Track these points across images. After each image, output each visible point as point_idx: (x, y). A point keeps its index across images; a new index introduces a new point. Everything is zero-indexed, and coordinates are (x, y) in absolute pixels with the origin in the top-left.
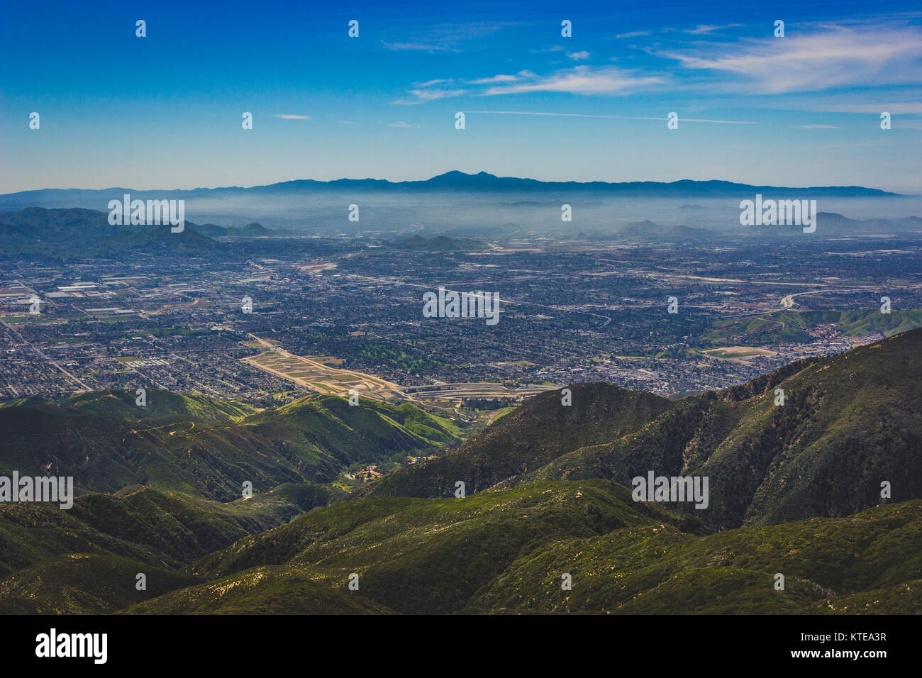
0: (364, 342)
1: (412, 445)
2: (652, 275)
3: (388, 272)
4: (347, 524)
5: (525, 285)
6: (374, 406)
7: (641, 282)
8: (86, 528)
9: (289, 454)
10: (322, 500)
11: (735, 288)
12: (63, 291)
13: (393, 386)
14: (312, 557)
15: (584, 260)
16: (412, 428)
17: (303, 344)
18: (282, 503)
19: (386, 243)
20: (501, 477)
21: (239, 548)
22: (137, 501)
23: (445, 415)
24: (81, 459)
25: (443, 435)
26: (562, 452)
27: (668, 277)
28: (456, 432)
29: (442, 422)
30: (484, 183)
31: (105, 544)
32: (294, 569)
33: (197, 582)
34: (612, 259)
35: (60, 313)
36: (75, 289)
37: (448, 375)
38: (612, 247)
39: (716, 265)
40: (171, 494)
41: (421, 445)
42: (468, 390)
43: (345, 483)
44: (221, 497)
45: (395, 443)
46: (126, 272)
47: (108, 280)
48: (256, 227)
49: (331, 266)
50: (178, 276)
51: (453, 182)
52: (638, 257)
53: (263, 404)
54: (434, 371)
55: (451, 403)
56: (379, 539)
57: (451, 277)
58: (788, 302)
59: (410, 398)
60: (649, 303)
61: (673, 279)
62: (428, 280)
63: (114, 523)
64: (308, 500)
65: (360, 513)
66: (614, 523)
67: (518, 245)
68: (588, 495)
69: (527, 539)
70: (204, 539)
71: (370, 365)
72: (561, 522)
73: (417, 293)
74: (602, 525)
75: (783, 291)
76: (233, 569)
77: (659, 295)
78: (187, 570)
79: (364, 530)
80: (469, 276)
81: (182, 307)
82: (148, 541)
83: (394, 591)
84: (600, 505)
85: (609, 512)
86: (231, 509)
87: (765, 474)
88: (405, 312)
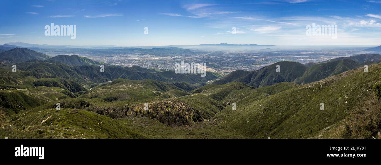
0: (211, 64)
1: (217, 78)
2: (247, 56)
3: (214, 56)
4: (208, 88)
5: (231, 57)
6: (212, 73)
7: (246, 57)
8: (176, 86)
10: (205, 85)
11: (257, 57)
12: (174, 57)
13: (214, 70)
14: (204, 92)
16: (217, 76)
18: (200, 85)
19: (214, 52)
20: (228, 82)
21: (194, 90)
22: (182, 84)
23: (221, 74)
24: (175, 78)
25: (221, 77)
26: (236, 78)
27: (249, 56)
28: (222, 76)
29: (221, 75)
30: (226, 44)
31: (178, 89)
32: (201, 93)
33: (189, 94)
34: (242, 54)
35: (174, 60)
36: (175, 57)
37: (221, 69)
38: (242, 53)
39: (255, 55)
40: (186, 83)
41: (218, 78)
42: (224, 71)
43: (208, 82)
44: (192, 83)
45: (214, 77)
46: (181, 55)
47: (179, 56)
48: (198, 50)
49: (207, 55)
50: (188, 56)
51: (222, 44)
52: (246, 54)
54: (220, 68)
55: (222, 72)
56: (212, 90)
57: (222, 56)
58: (264, 59)
59: (216, 72)
60: (247, 60)
61: (250, 57)
62: (219, 56)
63: (179, 86)
64: (203, 85)
65: (210, 86)
66: (243, 88)
67: (230, 52)
68: (239, 84)
69: (232, 90)
70: (190, 89)
71: (212, 67)
72: (236, 88)
73: (218, 58)
74: (241, 88)
75: (263, 58)
76: (194, 93)
77: (248, 58)
78: (188, 93)
79: (210, 89)
80: (224, 56)
81: (188, 60)
82: (183, 89)
83: (214, 97)
84: (241, 86)
85: (242, 86)
86: (194, 85)
87: (261, 80)
88: (216, 61)
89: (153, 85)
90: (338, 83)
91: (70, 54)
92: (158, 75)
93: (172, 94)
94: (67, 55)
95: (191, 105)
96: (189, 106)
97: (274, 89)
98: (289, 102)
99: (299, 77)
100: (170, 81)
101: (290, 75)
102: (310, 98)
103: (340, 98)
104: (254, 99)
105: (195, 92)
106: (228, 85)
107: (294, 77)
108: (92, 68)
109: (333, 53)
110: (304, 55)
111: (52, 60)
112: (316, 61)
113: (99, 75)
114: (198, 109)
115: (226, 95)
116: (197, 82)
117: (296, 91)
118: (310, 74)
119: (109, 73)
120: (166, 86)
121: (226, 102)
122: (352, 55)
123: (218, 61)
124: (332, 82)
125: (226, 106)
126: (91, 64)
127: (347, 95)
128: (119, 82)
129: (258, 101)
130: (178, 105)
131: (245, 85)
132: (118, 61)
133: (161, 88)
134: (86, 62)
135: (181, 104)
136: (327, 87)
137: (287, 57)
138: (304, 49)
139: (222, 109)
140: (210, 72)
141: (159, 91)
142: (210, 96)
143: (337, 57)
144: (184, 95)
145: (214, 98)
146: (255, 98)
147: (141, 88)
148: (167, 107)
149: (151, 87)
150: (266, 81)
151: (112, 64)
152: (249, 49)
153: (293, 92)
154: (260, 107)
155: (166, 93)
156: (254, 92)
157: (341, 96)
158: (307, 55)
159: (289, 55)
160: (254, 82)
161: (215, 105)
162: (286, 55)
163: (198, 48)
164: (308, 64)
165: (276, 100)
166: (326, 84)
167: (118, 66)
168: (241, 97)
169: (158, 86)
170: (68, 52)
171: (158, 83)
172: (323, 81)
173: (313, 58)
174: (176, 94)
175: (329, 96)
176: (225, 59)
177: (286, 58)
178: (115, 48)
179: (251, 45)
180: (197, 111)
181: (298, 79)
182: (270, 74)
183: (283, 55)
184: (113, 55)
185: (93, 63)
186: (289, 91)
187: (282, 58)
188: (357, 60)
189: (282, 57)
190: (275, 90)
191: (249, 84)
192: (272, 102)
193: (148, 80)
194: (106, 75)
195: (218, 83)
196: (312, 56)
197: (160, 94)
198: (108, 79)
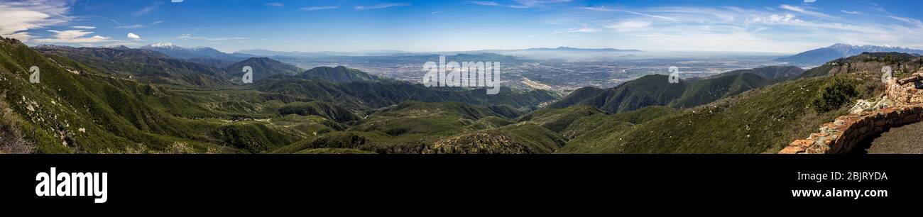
0: (544, 79)
1: (553, 98)
2: (599, 66)
3: (549, 65)
4: (541, 114)
5: (575, 68)
6: (546, 91)
7: (597, 67)
8: (493, 112)
9: (530, 100)
10: (536, 109)
11: (615, 68)
13: (550, 87)
14: (534, 120)
15: (587, 63)
16: (553, 95)
17: (533, 79)
18: (529, 109)
19: (549, 60)
20: (571, 105)
21: (521, 117)
22: (502, 107)
25: (559, 97)
26: (582, 100)
28: (562, 96)
29: (559, 94)
30: (568, 49)
31: (496, 115)
32: (531, 122)
33: (513, 123)
34: (592, 63)
37: (560, 85)
38: (592, 61)
39: (610, 64)
40: (508, 106)
41: (555, 99)
42: (564, 88)
43: (541, 105)
44: (517, 107)
45: (550, 98)
48: (524, 57)
49: (538, 64)
50: (510, 65)
51: (562, 48)
52: (597, 63)
53: (525, 90)
54: (558, 84)
55: (561, 91)
56: (547, 116)
57: (561, 66)
58: (624, 71)
59: (553, 89)
60: (599, 71)
61: (603, 67)
62: (556, 66)
63: (497, 111)
64: (533, 109)
65: (544, 111)
66: (592, 114)
67: (574, 60)
68: (588, 108)
69: (576, 117)
70: (514, 115)
71: (545, 83)
72: (584, 114)
73: (555, 69)
75: (623, 69)
76: (520, 121)
78: (511, 121)
79: (544, 115)
80: (564, 66)
82: (503, 115)
83: (550, 126)
84: (590, 110)
85: (592, 111)
86: (518, 110)
87: (620, 103)
88: (552, 73)
89: (458, 110)
90: (736, 108)
91: (334, 66)
92: (467, 95)
93: (487, 123)
94: (329, 66)
95: (517, 138)
96: (513, 141)
97: (639, 115)
98: (664, 134)
99: (676, 98)
100: (484, 104)
101: (663, 95)
102: (695, 129)
103: (739, 130)
104: (609, 130)
105: (522, 120)
106: (570, 109)
107: (669, 99)
108: (366, 85)
109: (727, 63)
110: (684, 65)
111: (306, 74)
112: (701, 74)
113: (377, 96)
114: (528, 145)
115: (568, 124)
116: (524, 106)
117: (675, 118)
118: (692, 95)
119: (394, 93)
120: (478, 111)
122: (757, 66)
123: (555, 73)
124: (727, 106)
125: (568, 140)
126: (365, 79)
127: (749, 125)
128: (408, 105)
129: (617, 134)
130: (498, 140)
131: (596, 109)
132: (406, 74)
133: (471, 114)
134: (358, 76)
135: (503, 138)
136: (719, 113)
137: (658, 68)
138: (685, 57)
139: (563, 144)
140: (543, 90)
141: (468, 118)
142: (544, 126)
143: (734, 69)
144: (506, 124)
145: (551, 129)
146: (611, 129)
147: (442, 114)
148: (481, 142)
149: (457, 112)
150: (627, 105)
151: (397, 79)
152: (601, 55)
153: (670, 120)
154: (620, 142)
155: (478, 121)
156: (609, 120)
157: (740, 126)
158: (688, 65)
159: (662, 65)
160: (609, 106)
161: (553, 139)
162: (657, 65)
163: (526, 54)
164: (690, 80)
165: (643, 132)
166: (717, 108)
167: (406, 82)
168: (591, 128)
169: (466, 110)
170: (330, 62)
171: (466, 106)
172: (714, 105)
173: (697, 70)
174: (494, 122)
175: (723, 127)
176: (566, 70)
177: (657, 70)
178: (400, 54)
179: (605, 50)
180: (525, 147)
181: (675, 102)
182: (633, 94)
183: (653, 65)
184: (398, 65)
185: (369, 77)
186: (662, 119)
187: (652, 70)
188: (763, 75)
189: (651, 68)
190: (641, 117)
191: (602, 108)
192: (637, 134)
193: (451, 102)
194: (389, 95)
195: (555, 106)
196: (695, 67)
197: (469, 123)
198: (391, 102)
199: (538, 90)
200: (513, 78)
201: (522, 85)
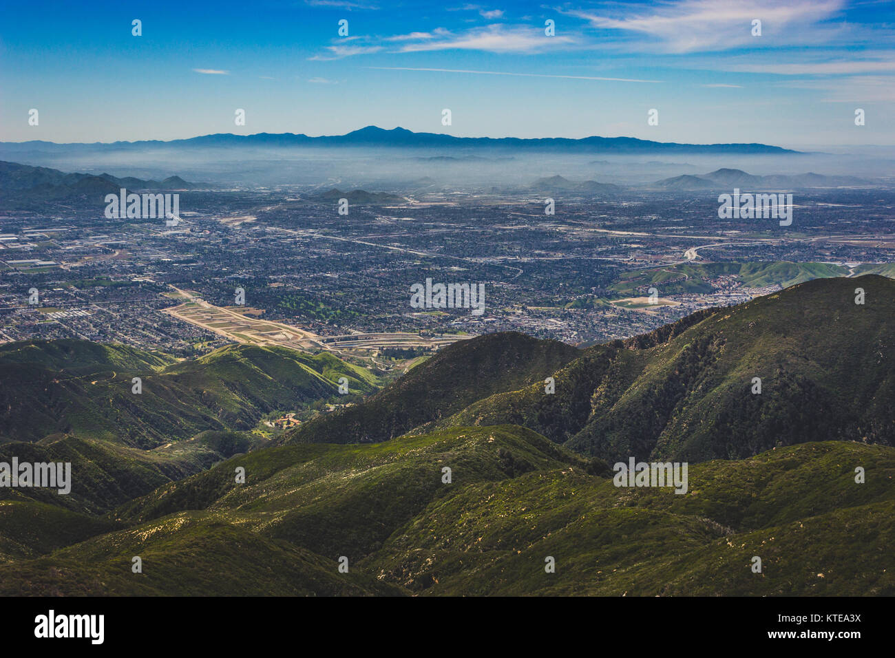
0: (283, 293)
1: (329, 393)
2: (562, 228)
3: (306, 225)
4: (266, 470)
5: (440, 238)
6: (293, 356)
7: (551, 235)
9: (210, 402)
10: (243, 447)
11: (641, 241)
13: (312, 336)
14: (232, 503)
15: (497, 214)
16: (330, 378)
17: (223, 296)
18: (203, 450)
19: (304, 197)
20: (417, 423)
21: (161, 494)
22: (60, 449)
23: (362, 364)
24: (4, 408)
25: (360, 383)
27: (577, 231)
28: (373, 380)
29: (360, 371)
30: (401, 138)
31: (27, 491)
33: (120, 527)
34: (523, 213)
37: (366, 325)
38: (523, 202)
39: (624, 219)
40: (93, 442)
41: (340, 394)
42: (384, 340)
43: (266, 429)
44: (143, 444)
45: (312, 391)
46: (47, 224)
47: (29, 232)
48: (176, 180)
49: (250, 219)
50: (99, 228)
51: (369, 137)
53: (184, 353)
54: (352, 321)
55: (369, 352)
56: (298, 484)
57: (369, 230)
58: (691, 254)
59: (328, 347)
60: (559, 256)
61: (583, 233)
64: (229, 448)
65: (280, 459)
66: (524, 468)
67: (434, 199)
68: (501, 439)
71: (289, 315)
72: (474, 466)
73: (336, 246)
74: (513, 468)
75: (688, 244)
76: (154, 514)
77: (569, 248)
80: (386, 229)
81: (103, 259)
84: (514, 452)
85: (520, 455)
86: (153, 456)
87: (669, 418)
88: (323, 264)
104: (607, 551)
105: (167, 509)
116: (181, 434)
121: (398, 572)
123: (336, 264)
131: (543, 446)
140: (277, 350)
142: (278, 532)
160: (611, 428)
176: (395, 248)
179: (596, 144)
191: (571, 438)
199: (252, 353)
200: (121, 292)
201: (166, 326)
